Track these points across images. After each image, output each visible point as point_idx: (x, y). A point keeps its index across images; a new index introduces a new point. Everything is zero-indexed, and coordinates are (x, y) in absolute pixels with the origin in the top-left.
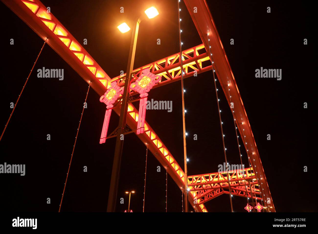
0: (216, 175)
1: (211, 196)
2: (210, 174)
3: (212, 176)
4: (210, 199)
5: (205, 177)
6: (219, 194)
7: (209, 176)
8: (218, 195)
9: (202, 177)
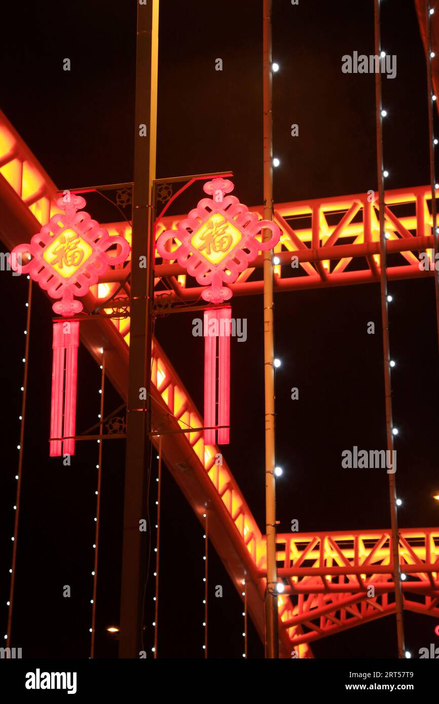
0: (384, 542)
1: (349, 615)
2: (359, 534)
3: (364, 541)
4: (344, 625)
5: (337, 542)
6: (385, 611)
7: (352, 541)
8: (380, 613)
9: (327, 544)
